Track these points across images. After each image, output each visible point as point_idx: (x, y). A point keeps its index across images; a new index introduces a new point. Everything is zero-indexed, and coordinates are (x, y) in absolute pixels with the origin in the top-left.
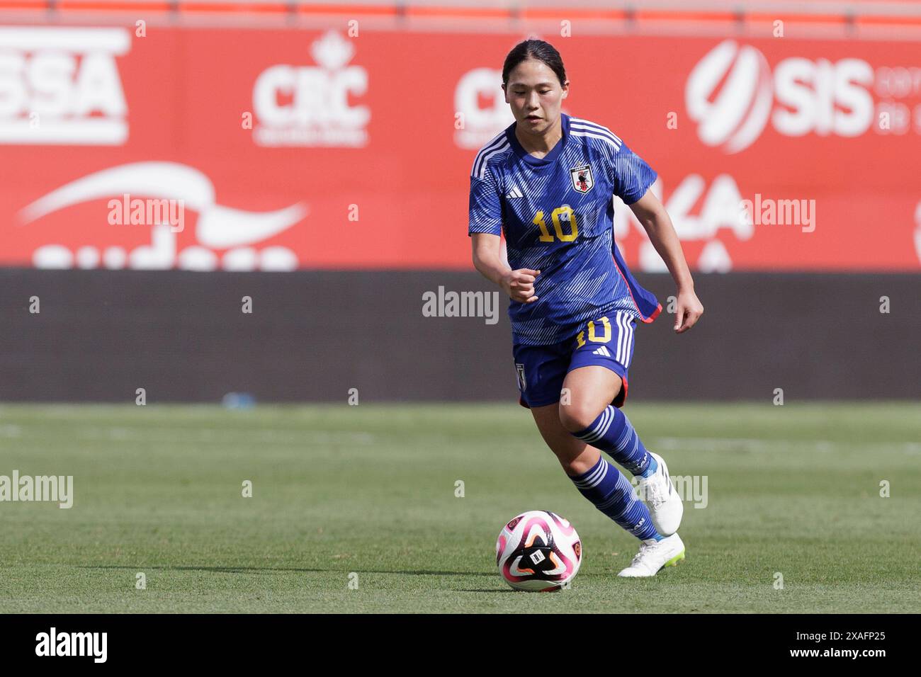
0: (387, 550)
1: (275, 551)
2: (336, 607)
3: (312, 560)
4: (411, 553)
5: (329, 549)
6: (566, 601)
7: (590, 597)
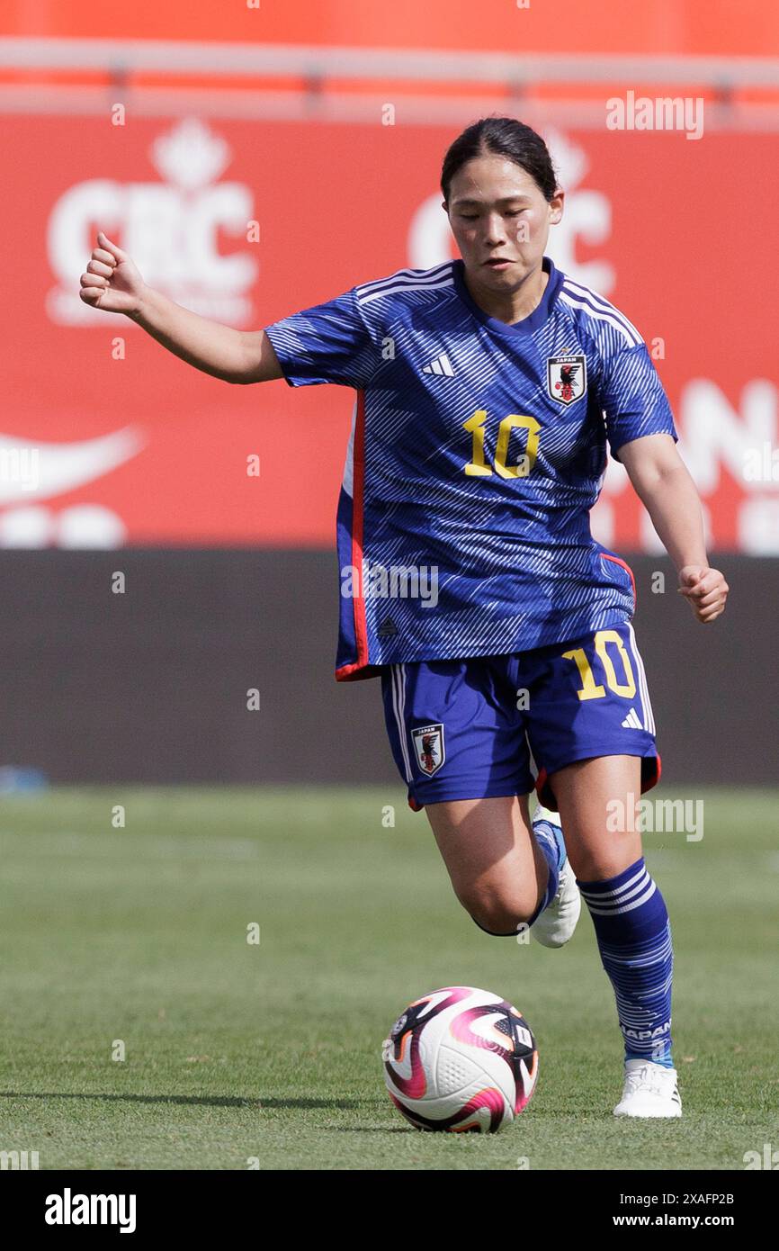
0: (281, 1050)
1: (80, 1049)
2: (188, 1150)
3: (146, 1066)
4: (324, 1055)
5: (177, 1047)
6: (601, 1143)
7: (644, 1136)
